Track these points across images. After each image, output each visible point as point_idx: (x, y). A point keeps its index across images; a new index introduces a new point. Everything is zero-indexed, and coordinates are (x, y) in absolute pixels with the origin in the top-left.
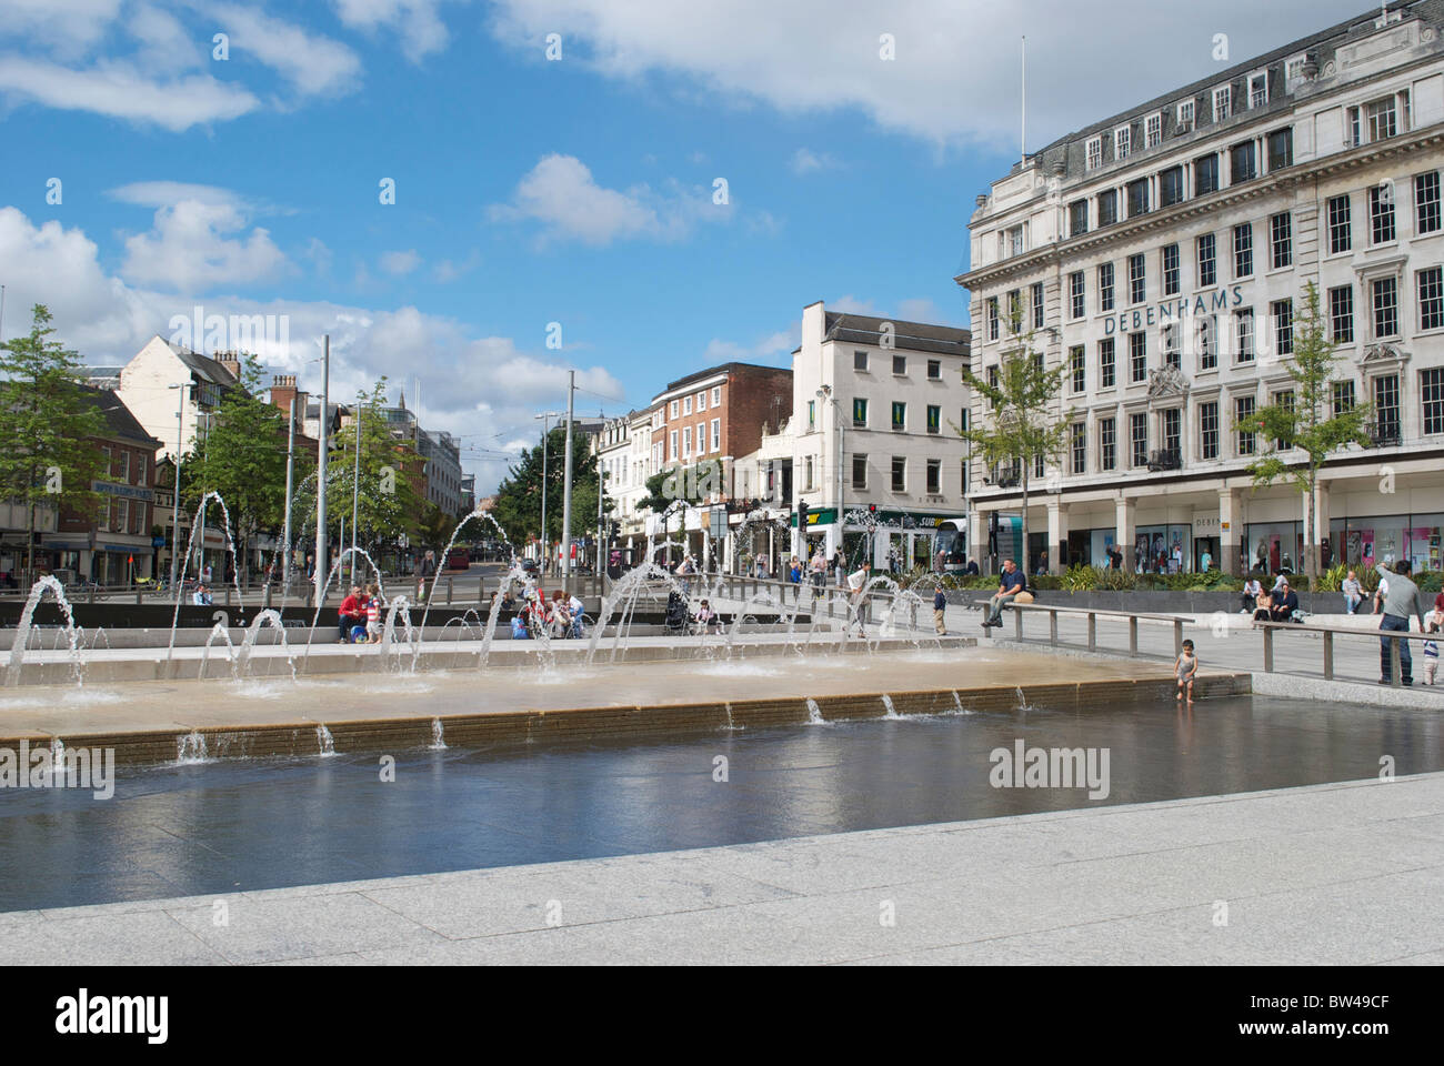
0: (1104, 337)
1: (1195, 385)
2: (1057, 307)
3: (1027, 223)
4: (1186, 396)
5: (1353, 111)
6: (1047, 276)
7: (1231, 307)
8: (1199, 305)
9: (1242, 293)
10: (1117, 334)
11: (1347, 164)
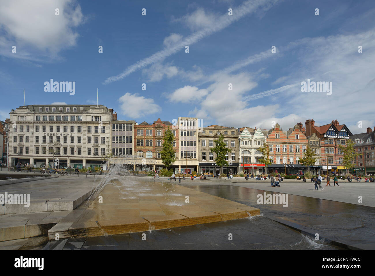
0: (43, 136)
1: (63, 145)
2: (33, 129)
3: (26, 116)
4: (61, 146)
5: (92, 117)
6: (31, 125)
7: (70, 136)
8: (64, 135)
9: (73, 134)
10: (47, 136)
11: (92, 123)
